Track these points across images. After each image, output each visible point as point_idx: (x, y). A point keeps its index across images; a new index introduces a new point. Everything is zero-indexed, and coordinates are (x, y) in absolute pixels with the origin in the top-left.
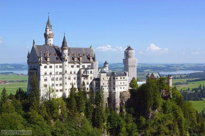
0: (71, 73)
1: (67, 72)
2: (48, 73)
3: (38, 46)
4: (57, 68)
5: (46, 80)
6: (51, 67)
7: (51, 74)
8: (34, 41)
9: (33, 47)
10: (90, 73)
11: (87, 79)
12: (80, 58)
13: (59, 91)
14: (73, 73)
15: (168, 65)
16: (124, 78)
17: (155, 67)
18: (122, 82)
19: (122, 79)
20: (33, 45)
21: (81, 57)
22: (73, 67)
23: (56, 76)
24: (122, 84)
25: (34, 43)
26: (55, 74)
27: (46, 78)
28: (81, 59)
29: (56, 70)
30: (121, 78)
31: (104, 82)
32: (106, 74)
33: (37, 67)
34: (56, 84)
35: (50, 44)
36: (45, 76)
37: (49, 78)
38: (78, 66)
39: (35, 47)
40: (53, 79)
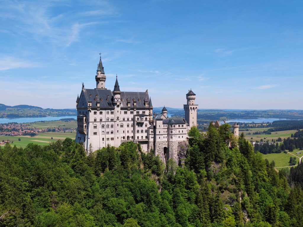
0: (124, 119)
1: (119, 119)
2: (98, 120)
3: (87, 90)
4: (108, 115)
5: (95, 127)
6: (101, 113)
7: (101, 120)
8: (83, 84)
9: (82, 91)
10: (144, 120)
11: (142, 126)
12: (134, 103)
13: (110, 139)
14: (126, 120)
15: (248, 112)
16: (183, 126)
17: (233, 114)
18: (181, 130)
19: (181, 127)
20: (82, 89)
21: (136, 102)
22: (126, 113)
23: (107, 123)
24: (181, 132)
25: (83, 86)
26: (106, 121)
27: (96, 125)
28: (136, 105)
29: (107, 116)
30: (179, 126)
31: (160, 130)
32: (162, 121)
33: (87, 112)
34: (107, 132)
35: (102, 88)
36: (95, 123)
37: (99, 125)
38: (132, 113)
39: (84, 91)
40: (103, 126)
